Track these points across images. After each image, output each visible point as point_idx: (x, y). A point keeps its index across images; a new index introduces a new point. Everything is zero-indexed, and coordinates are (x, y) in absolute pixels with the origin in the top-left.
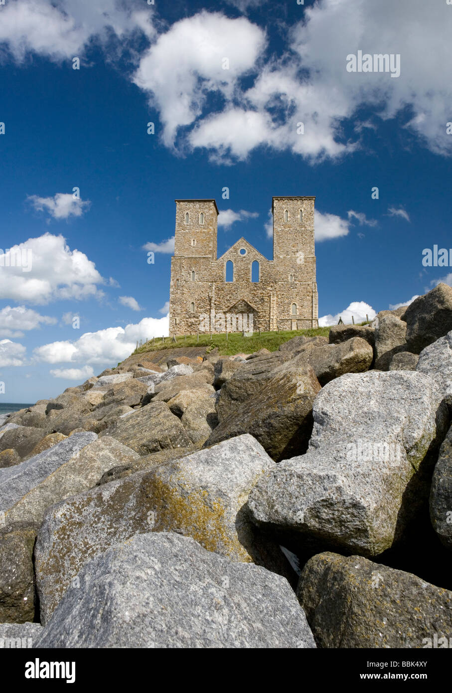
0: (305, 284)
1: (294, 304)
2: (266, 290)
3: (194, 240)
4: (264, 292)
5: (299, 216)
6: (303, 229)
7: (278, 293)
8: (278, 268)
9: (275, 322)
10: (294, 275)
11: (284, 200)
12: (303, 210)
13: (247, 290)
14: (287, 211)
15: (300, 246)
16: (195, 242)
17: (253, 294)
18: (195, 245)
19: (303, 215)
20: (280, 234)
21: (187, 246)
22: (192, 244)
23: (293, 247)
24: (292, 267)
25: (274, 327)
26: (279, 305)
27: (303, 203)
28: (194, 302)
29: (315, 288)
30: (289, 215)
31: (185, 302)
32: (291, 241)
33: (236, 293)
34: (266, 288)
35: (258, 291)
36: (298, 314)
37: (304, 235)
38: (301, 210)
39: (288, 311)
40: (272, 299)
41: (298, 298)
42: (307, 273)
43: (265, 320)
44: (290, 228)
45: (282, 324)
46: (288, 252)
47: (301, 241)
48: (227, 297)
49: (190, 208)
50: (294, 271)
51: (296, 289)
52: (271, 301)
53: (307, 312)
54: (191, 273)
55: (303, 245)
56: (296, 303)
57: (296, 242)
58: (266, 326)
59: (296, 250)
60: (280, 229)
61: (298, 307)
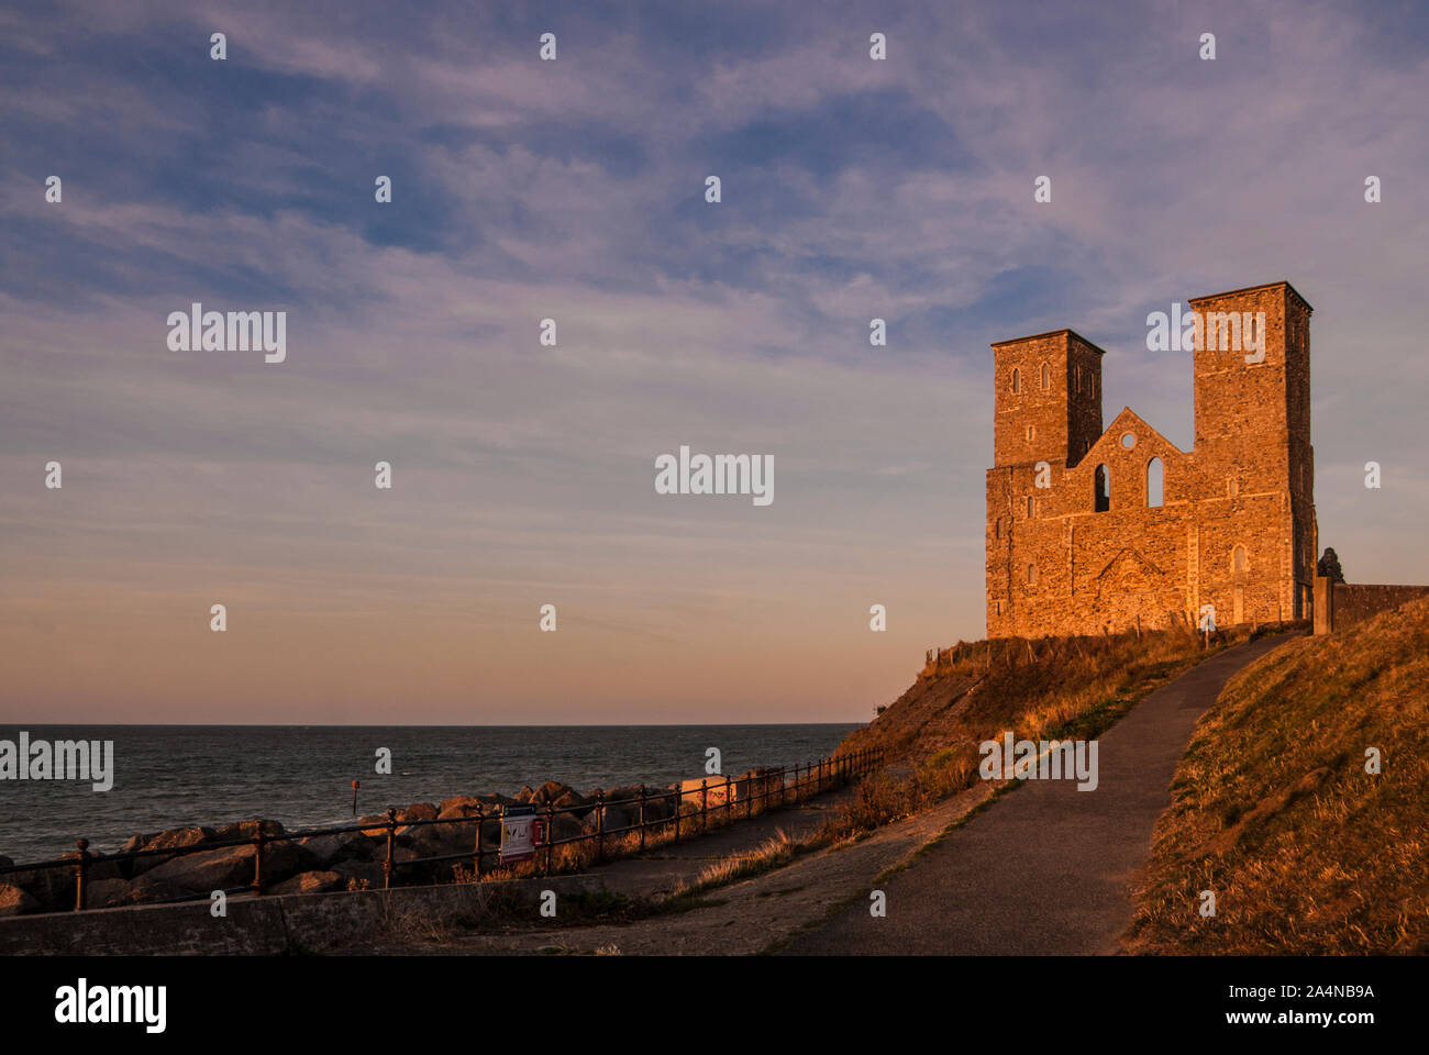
0: (1264, 499)
1: (1240, 547)
2: (1180, 522)
3: (1031, 428)
4: (1174, 527)
6: (1259, 366)
7: (1205, 525)
8: (1202, 469)
9: (1196, 592)
10: (1238, 480)
11: (1215, 305)
13: (1138, 526)
15: (1253, 408)
16: (1034, 432)
17: (1151, 533)
18: (1033, 437)
20: (1208, 385)
21: (1016, 441)
22: (1027, 438)
23: (1238, 413)
24: (1234, 463)
25: (1193, 604)
26: (1207, 553)
27: (1258, 303)
28: (1035, 564)
29: (1286, 505)
31: (1016, 565)
32: (1231, 400)
33: (1117, 536)
34: (1178, 518)
35: (1161, 526)
36: (1248, 568)
37: (1262, 380)
39: (1227, 565)
40: (1189, 540)
41: (1249, 532)
42: (1269, 471)
43: (1177, 590)
44: (1230, 367)
45: (1213, 595)
46: (1225, 425)
47: (1255, 397)
48: (1099, 546)
49: (1020, 357)
50: (1239, 469)
51: (1243, 512)
52: (1189, 546)
53: (1267, 563)
54: (1026, 502)
55: (1261, 404)
56: (1243, 545)
57: (1243, 400)
58: (1178, 603)
59: (1244, 420)
60: (1209, 374)
61: (1248, 554)
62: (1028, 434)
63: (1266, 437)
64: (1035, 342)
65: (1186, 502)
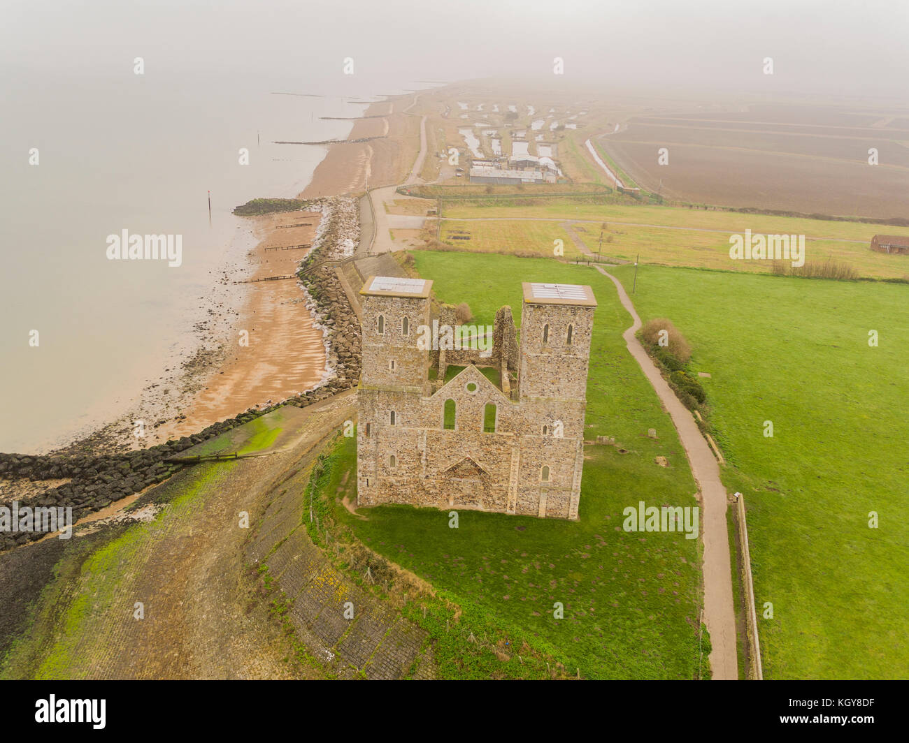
0: (566, 441)
1: (545, 467)
2: (506, 446)
4: (502, 447)
5: (566, 336)
6: (571, 356)
7: (524, 450)
8: (525, 416)
9: (515, 491)
10: (550, 427)
11: (544, 308)
12: (573, 325)
13: (476, 443)
14: (547, 325)
15: (564, 382)
17: (485, 449)
19: (573, 333)
20: (534, 362)
23: (553, 384)
24: (547, 414)
25: (513, 497)
26: (524, 466)
27: (575, 315)
29: (579, 447)
30: (549, 333)
32: (549, 375)
34: (505, 443)
35: (493, 446)
36: (551, 480)
37: (571, 366)
38: (571, 326)
39: (536, 476)
40: (513, 458)
41: (553, 459)
42: (571, 425)
43: (501, 486)
44: (550, 353)
45: (526, 492)
46: (543, 390)
47: (565, 376)
50: (550, 420)
51: (550, 447)
52: (512, 462)
53: (564, 479)
55: (569, 381)
56: (549, 466)
57: (557, 376)
58: (502, 494)
59: (556, 389)
61: (550, 471)
63: (571, 403)
65: (512, 434)
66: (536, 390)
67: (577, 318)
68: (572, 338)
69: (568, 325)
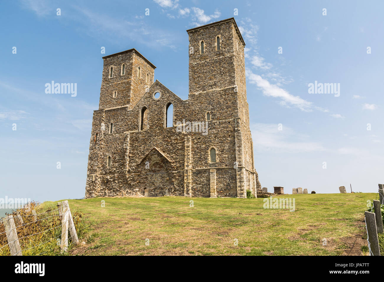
0: (225, 122)
1: (213, 148)
2: (181, 135)
3: (115, 92)
5: (216, 44)
6: (221, 57)
7: (194, 136)
8: (193, 108)
9: (189, 173)
10: (212, 113)
11: (199, 31)
12: (220, 36)
13: (160, 137)
14: (202, 42)
16: (117, 94)
17: (167, 141)
18: (116, 96)
19: (221, 41)
20: (196, 68)
21: (108, 99)
22: (114, 97)
23: (211, 80)
24: (209, 104)
26: (195, 151)
27: (220, 29)
28: (111, 156)
30: (205, 45)
32: (208, 74)
33: (150, 142)
34: (180, 133)
35: (171, 137)
36: (218, 161)
38: (218, 37)
39: (206, 159)
40: (186, 145)
41: (217, 141)
42: (228, 108)
43: (179, 172)
45: (199, 175)
46: (204, 86)
47: (219, 72)
48: (141, 147)
49: (114, 62)
50: (211, 107)
51: (214, 129)
52: (186, 148)
53: (228, 157)
54: (110, 126)
56: (215, 147)
58: (180, 179)
60: (196, 63)
61: (217, 152)
62: (114, 95)
63: (225, 91)
64: (120, 55)
66: (199, 87)
67: (222, 31)
68: (220, 45)
69: (216, 37)
